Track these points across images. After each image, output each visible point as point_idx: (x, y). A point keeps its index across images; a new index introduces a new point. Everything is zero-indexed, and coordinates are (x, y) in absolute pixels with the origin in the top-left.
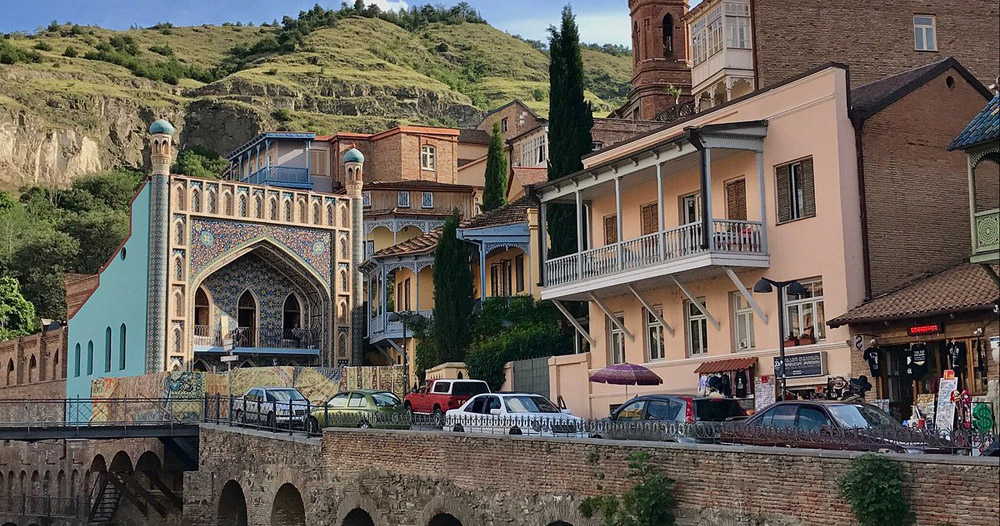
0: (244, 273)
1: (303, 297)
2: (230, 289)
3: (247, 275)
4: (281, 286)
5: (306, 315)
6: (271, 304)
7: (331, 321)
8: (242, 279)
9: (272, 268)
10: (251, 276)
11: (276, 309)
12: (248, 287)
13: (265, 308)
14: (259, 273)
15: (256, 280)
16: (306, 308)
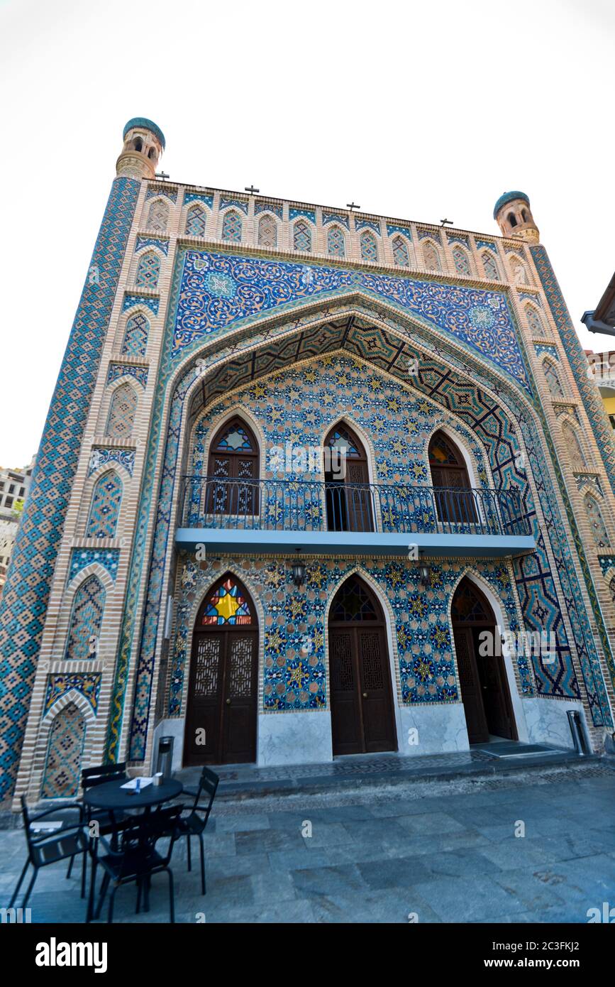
0: (333, 388)
1: (466, 434)
2: (303, 416)
3: (340, 392)
4: (415, 414)
5: (481, 470)
6: (398, 447)
7: (549, 461)
8: (328, 399)
9: (391, 383)
10: (348, 393)
11: (413, 457)
12: (343, 413)
13: (387, 454)
14: (365, 390)
15: (360, 402)
16: (477, 455)
